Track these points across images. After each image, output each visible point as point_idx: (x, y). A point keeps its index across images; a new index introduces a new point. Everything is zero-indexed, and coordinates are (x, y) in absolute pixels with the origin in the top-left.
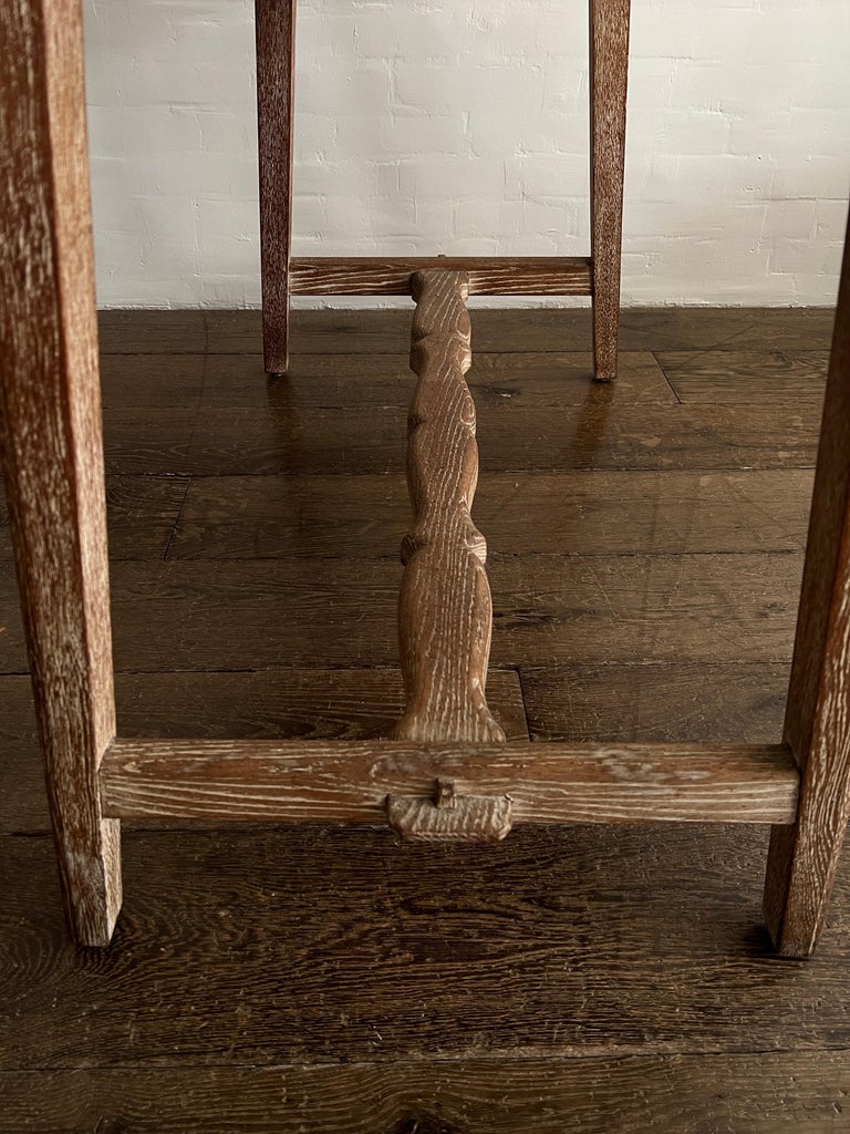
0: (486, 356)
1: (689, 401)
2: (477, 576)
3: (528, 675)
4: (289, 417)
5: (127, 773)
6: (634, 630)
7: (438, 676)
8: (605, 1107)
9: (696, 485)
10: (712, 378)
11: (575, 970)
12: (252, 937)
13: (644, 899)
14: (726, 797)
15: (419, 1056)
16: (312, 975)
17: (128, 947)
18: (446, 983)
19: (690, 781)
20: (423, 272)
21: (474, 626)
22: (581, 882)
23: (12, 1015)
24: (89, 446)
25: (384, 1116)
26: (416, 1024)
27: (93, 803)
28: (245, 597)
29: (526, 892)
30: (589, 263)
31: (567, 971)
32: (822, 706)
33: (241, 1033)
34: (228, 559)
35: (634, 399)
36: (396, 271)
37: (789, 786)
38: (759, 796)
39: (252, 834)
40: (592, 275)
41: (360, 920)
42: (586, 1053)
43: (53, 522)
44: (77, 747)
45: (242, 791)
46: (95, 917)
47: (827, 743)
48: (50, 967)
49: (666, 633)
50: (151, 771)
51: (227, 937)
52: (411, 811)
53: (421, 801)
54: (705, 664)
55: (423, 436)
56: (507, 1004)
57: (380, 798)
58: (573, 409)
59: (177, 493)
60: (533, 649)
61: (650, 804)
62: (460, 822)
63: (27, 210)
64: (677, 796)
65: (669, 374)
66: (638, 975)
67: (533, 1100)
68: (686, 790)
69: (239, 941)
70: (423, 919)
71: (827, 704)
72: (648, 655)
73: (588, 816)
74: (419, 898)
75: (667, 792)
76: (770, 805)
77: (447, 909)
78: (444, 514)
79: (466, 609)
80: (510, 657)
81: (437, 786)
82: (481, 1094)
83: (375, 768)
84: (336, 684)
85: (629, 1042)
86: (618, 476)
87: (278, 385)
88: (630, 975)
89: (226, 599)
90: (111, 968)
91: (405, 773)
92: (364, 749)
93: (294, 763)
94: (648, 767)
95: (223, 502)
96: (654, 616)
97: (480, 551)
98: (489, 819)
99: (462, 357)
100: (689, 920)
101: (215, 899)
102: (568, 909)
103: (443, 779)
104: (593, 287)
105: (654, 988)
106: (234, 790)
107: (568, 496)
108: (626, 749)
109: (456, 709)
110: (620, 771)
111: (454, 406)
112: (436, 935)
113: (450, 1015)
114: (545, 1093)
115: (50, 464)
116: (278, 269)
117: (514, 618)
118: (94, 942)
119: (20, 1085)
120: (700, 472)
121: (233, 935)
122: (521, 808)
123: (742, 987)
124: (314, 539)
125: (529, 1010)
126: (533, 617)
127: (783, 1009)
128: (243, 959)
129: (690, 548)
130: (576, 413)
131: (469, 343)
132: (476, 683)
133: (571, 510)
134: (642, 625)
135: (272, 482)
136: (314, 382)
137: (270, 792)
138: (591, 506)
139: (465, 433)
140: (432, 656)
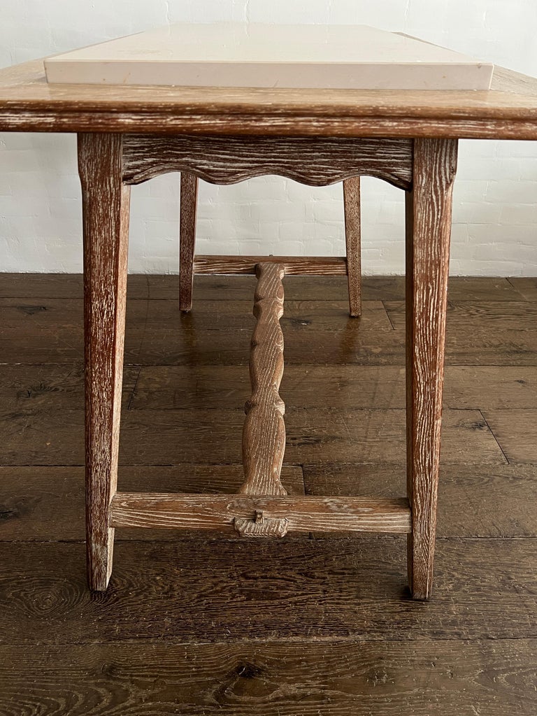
0: (295, 302)
1: (398, 328)
2: (278, 421)
3: (307, 469)
4: (192, 334)
5: (122, 507)
6: (361, 447)
8: (329, 662)
9: (398, 373)
11: (321, 604)
12: (172, 589)
13: (354, 573)
14: (380, 520)
15: (247, 640)
16: (199, 605)
17: (114, 592)
18: (260, 609)
19: (364, 512)
20: (261, 264)
21: (276, 444)
22: (325, 566)
23: (62, 621)
25: (230, 664)
26: (246, 627)
27: (106, 520)
28: (169, 429)
29: (299, 570)
30: (345, 260)
31: (317, 605)
32: (415, 479)
33: (166, 629)
34: (160, 409)
35: (370, 327)
36: (248, 263)
37: (407, 515)
38: (394, 520)
39: (172, 543)
40: (347, 266)
41: (222, 582)
42: (323, 640)
43: (103, 401)
44: (102, 494)
45: (171, 515)
46: (101, 575)
47: (420, 496)
48: (79, 600)
49: (376, 449)
50: (133, 506)
51: (160, 588)
52: (244, 525)
53: (248, 521)
55: (257, 351)
56: (288, 619)
57: (231, 519)
58: (339, 332)
59: (134, 374)
60: (310, 456)
61: (348, 523)
62: (265, 529)
64: (359, 519)
65: (389, 313)
66: (349, 607)
67: (297, 659)
68: (363, 516)
69: (166, 590)
70: (251, 581)
71: (417, 479)
72: (366, 460)
73: (321, 528)
74: (249, 572)
75: (354, 517)
76: (400, 524)
77: (262, 577)
78: (265, 391)
79: (273, 436)
80: (299, 460)
81: (256, 513)
82: (273, 656)
83: (229, 505)
84: (213, 472)
85: (342, 635)
86: (359, 368)
87: (186, 317)
88: (344, 607)
89: (159, 430)
90: (106, 601)
91: (242, 508)
92: (224, 498)
93: (194, 503)
94: (346, 506)
95: (158, 380)
96: (371, 440)
97: (281, 409)
98: (278, 528)
99: (278, 310)
100: (375, 583)
101: (154, 572)
102: (318, 578)
103: (258, 510)
104: (347, 272)
105: (355, 612)
106: (168, 515)
107: (333, 378)
108: (338, 498)
109: (266, 481)
110: (334, 507)
111: (273, 337)
112: (257, 589)
113: (262, 623)
114: (303, 656)
115: (105, 379)
116: (188, 261)
117: (302, 440)
118: (99, 589)
119: (67, 650)
120: (400, 367)
121: (162, 587)
122: (292, 524)
123: (396, 612)
124: (203, 399)
125: (298, 621)
126: (311, 440)
127: (413, 622)
128: (167, 598)
129: (392, 406)
130: (339, 334)
131: (282, 303)
132: (275, 469)
133: (333, 386)
134: (364, 445)
135: (183, 369)
136: (205, 316)
137: (183, 516)
138: (344, 383)
139: (278, 350)
140: (256, 458)
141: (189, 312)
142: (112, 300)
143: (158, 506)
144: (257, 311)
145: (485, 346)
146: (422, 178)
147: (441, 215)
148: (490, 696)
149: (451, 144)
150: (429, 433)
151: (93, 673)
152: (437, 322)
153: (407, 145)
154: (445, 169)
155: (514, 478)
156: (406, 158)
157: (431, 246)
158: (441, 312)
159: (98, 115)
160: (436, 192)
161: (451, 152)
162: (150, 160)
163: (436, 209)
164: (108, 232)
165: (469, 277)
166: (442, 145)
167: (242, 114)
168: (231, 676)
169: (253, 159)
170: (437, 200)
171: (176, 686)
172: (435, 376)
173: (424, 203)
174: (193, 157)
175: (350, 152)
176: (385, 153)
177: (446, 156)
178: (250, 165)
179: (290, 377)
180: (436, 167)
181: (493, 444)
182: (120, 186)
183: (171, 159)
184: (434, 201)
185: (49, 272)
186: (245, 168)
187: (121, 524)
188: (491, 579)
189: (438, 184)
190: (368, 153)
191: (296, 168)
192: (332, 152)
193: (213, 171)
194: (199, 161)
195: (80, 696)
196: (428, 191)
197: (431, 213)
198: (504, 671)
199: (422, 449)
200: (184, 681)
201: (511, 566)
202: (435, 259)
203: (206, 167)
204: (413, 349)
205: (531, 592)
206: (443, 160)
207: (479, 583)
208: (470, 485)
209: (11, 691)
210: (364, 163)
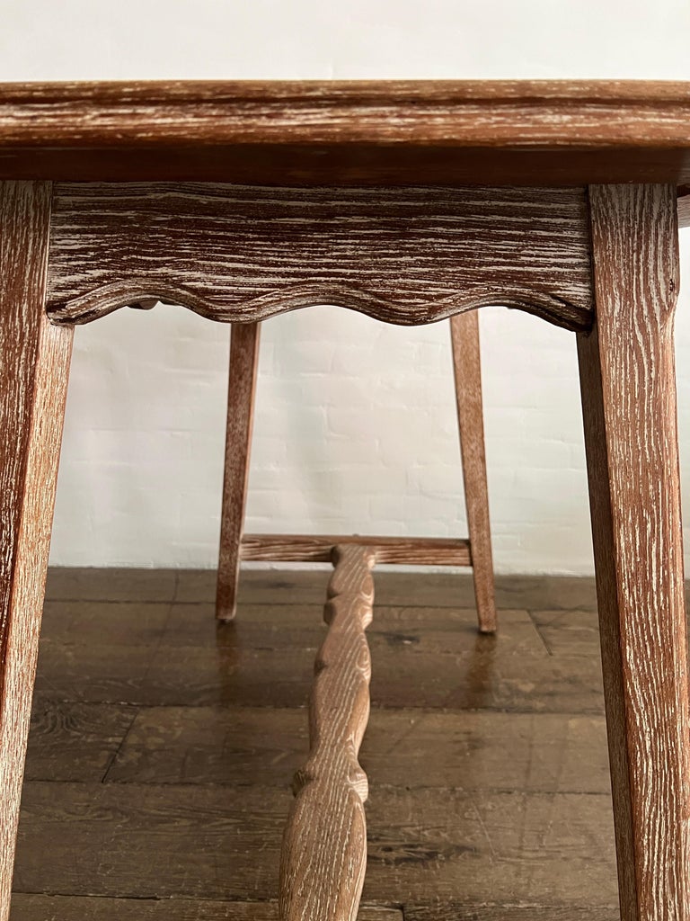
0: (393, 609)
1: (557, 652)
2: (354, 813)
3: (411, 915)
4: (230, 656)
6: (512, 870)
9: (566, 727)
10: (577, 634)
20: (341, 546)
21: (346, 864)
24: (19, 694)
28: (166, 822)
30: (468, 543)
34: (155, 783)
35: (513, 649)
36: (320, 545)
40: (470, 552)
49: (540, 873)
54: (576, 909)
55: (324, 677)
58: (463, 656)
59: (126, 720)
60: (417, 887)
65: (541, 629)
72: (525, 897)
78: (332, 751)
79: (341, 845)
80: (396, 895)
86: (499, 716)
87: (225, 627)
89: (147, 823)
95: (162, 730)
96: (530, 855)
97: (361, 787)
99: (364, 612)
104: (472, 561)
107: (457, 733)
111: (352, 654)
116: (232, 542)
117: (403, 853)
120: (569, 716)
126: (420, 853)
129: (562, 787)
130: (465, 660)
131: (371, 602)
133: (458, 747)
134: (519, 865)
136: (254, 627)
138: (475, 744)
139: (360, 676)
140: (304, 895)
141: (232, 623)
142: (9, 540)
144: (329, 613)
146: (614, 302)
147: (657, 371)
149: (665, 236)
150: (671, 851)
152: (666, 593)
153: (579, 240)
154: (657, 282)
156: (579, 265)
157: (642, 434)
158: (674, 572)
160: (643, 327)
161: (665, 251)
162: (97, 273)
163: (645, 360)
164: (12, 406)
166: (647, 238)
167: (241, 102)
169: (288, 269)
170: (647, 344)
172: (675, 714)
173: (619, 347)
174: (176, 266)
175: (470, 255)
176: (537, 256)
177: (656, 259)
178: (282, 280)
179: (383, 731)
180: (638, 280)
182: (39, 320)
183: (136, 271)
184: (641, 345)
186: (273, 286)
189: (645, 312)
190: (505, 256)
191: (368, 286)
192: (435, 255)
193: (212, 292)
194: (187, 274)
196: (625, 325)
197: (636, 368)
199: (658, 888)
202: (652, 460)
203: (199, 285)
204: (620, 654)
206: (651, 267)
210: (500, 277)
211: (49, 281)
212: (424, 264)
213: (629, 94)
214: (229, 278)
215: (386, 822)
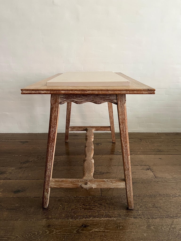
0: (96, 139)
2: (92, 164)
4: (68, 148)
5: (53, 181)
7: (87, 173)
8: (106, 224)
12: (64, 208)
14: (118, 184)
15: (84, 219)
16: (72, 211)
17: (49, 208)
18: (88, 212)
19: (113, 182)
20: (87, 128)
21: (92, 169)
22: (105, 202)
23: (36, 215)
25: (80, 225)
26: (84, 216)
27: (49, 185)
29: (98, 203)
30: (110, 127)
31: (103, 211)
33: (63, 217)
35: (118, 145)
36: (84, 128)
37: (124, 183)
38: (121, 184)
41: (78, 206)
42: (105, 219)
43: (51, 152)
44: (49, 178)
47: (127, 177)
50: (56, 181)
51: (61, 208)
52: (84, 186)
53: (85, 184)
55: (87, 148)
56: (95, 214)
57: (80, 185)
61: (110, 185)
62: (89, 186)
63: (54, 127)
64: (112, 184)
66: (111, 212)
67: (98, 223)
70: (85, 206)
71: (126, 172)
73: (103, 187)
74: (85, 204)
76: (123, 185)
77: (88, 205)
78: (89, 157)
79: (91, 167)
82: (92, 223)
83: (80, 181)
85: (110, 218)
86: (115, 155)
90: (47, 211)
91: (83, 181)
92: (79, 179)
93: (71, 180)
94: (109, 181)
95: (59, 159)
96: (118, 173)
97: (93, 161)
98: (92, 186)
99: (92, 139)
100: (119, 206)
101: (60, 204)
102: (103, 205)
103: (87, 182)
104: (111, 130)
105: (113, 213)
106: (65, 184)
107: (108, 158)
108: (107, 179)
109: (89, 176)
110: (106, 181)
111: (91, 145)
112: (87, 208)
113: (88, 215)
115: (52, 147)
116: (68, 128)
118: (45, 207)
119: (37, 222)
122: (96, 186)
123: (124, 213)
124: (72, 164)
125: (98, 215)
126: (102, 173)
127: (129, 215)
128: (63, 210)
130: (110, 147)
131: (93, 137)
132: (91, 174)
133: (108, 160)
134: (116, 174)
135: (66, 156)
136: (72, 143)
137: (68, 184)
138: (111, 159)
139: (92, 148)
140: (87, 171)
141: (68, 142)
143: (62, 181)
144: (86, 139)
145: (150, 150)
146: (119, 102)
148: (149, 231)
150: (127, 160)
151: (44, 227)
152: (126, 132)
153: (116, 96)
154: (124, 100)
155: (157, 182)
156: (116, 98)
157: (123, 116)
158: (126, 130)
159: (58, 91)
162: (65, 100)
163: (123, 108)
164: (56, 114)
165: (146, 133)
166: (123, 95)
167: (84, 91)
168: (80, 227)
169: (85, 99)
171: (66, 229)
172: (127, 145)
173: (120, 107)
174: (73, 99)
176: (111, 98)
180: (122, 100)
181: (152, 174)
182: (59, 105)
183: (69, 99)
184: (122, 106)
185: (28, 133)
186: (84, 101)
187: (52, 186)
188: (150, 205)
189: (123, 103)
190: (108, 98)
191: (94, 101)
193: (77, 102)
194: (75, 100)
195: (41, 232)
198: (153, 226)
199: (126, 164)
200: (68, 228)
201: (156, 202)
202: (124, 118)
204: (121, 138)
205: (160, 208)
207: (147, 206)
208: (145, 183)
209: (23, 231)
210: (108, 100)
211: (60, 100)
212: (100, 98)
213: (116, 90)
214: (79, 100)
215: (97, 170)
